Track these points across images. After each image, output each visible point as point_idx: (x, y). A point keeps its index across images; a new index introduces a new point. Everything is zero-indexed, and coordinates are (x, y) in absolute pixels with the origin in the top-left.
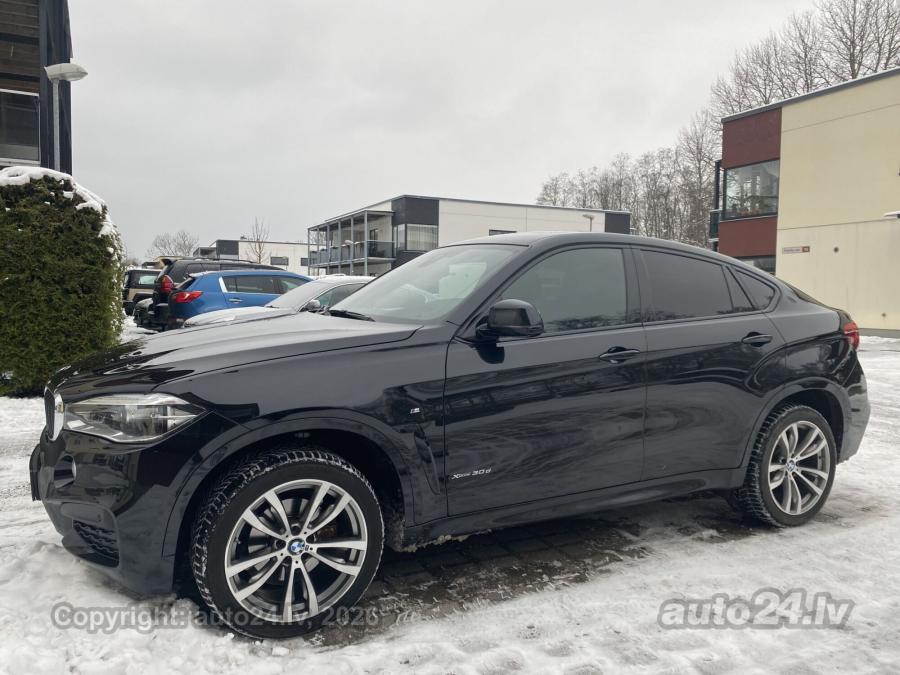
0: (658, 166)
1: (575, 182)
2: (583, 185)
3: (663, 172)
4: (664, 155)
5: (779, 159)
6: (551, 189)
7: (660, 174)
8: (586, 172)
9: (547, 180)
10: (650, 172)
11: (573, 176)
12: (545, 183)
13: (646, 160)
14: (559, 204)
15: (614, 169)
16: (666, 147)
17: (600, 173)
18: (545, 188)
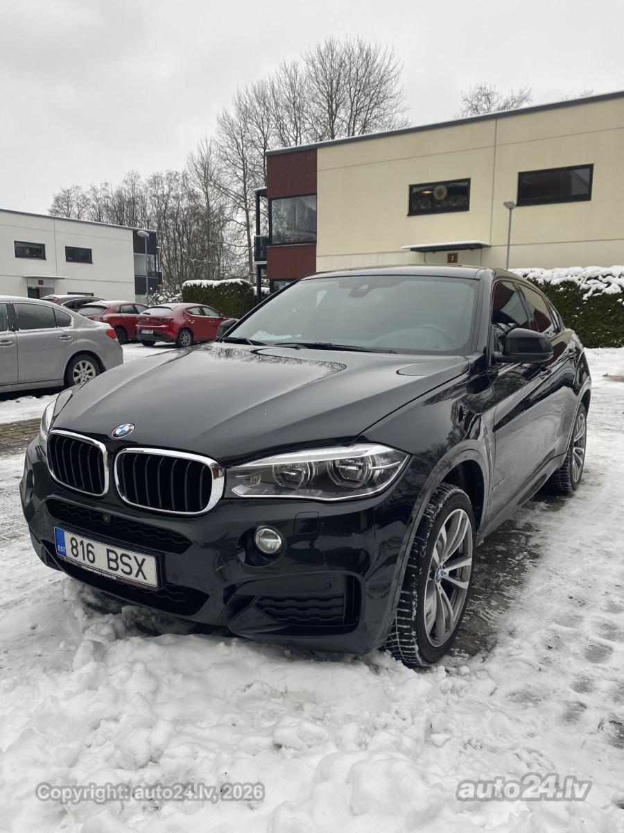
0: (166, 187)
1: (88, 196)
2: (97, 200)
3: (172, 193)
4: (172, 177)
5: (316, 194)
6: (63, 201)
7: (168, 195)
8: (98, 187)
9: (58, 192)
10: (160, 192)
11: (85, 189)
12: (57, 195)
13: (156, 181)
14: (72, 218)
15: (125, 186)
16: (173, 169)
17: (113, 189)
18: (57, 200)
